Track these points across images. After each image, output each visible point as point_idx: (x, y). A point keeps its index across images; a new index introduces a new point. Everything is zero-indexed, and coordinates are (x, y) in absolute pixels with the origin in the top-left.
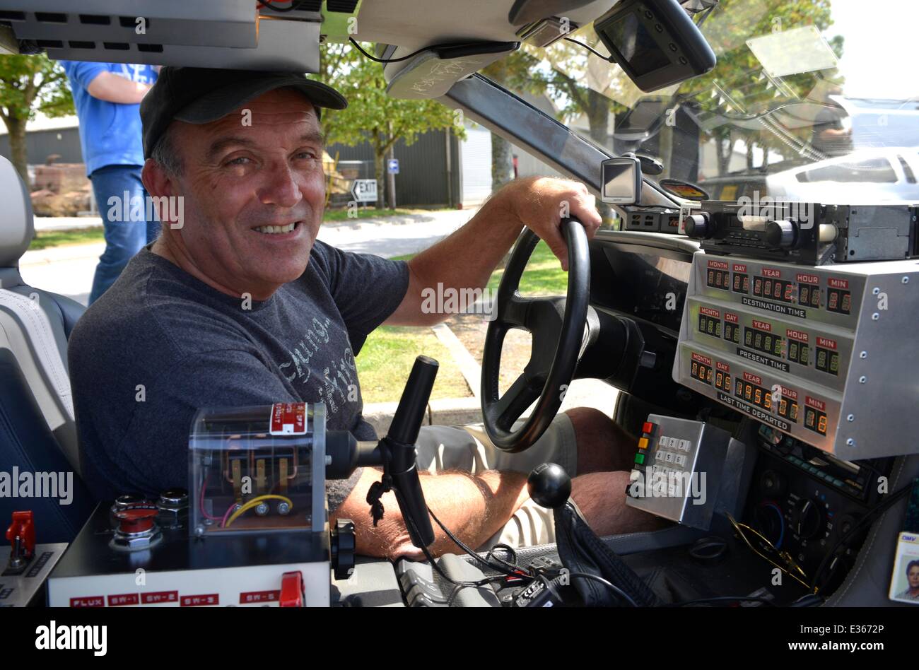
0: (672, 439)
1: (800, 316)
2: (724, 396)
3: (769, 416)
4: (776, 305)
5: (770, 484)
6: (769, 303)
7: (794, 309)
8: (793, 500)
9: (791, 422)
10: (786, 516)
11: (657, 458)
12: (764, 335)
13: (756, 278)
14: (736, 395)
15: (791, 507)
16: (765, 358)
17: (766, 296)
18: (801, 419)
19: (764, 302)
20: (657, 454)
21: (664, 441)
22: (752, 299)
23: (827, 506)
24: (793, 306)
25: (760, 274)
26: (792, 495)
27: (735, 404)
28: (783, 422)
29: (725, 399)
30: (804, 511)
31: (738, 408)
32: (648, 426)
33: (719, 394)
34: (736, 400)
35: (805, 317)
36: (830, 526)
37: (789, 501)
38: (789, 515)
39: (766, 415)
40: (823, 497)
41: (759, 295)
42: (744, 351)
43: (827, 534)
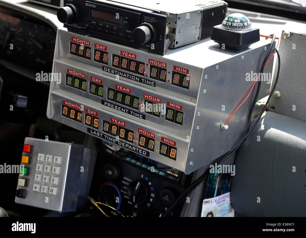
0: (47, 156)
1: (151, 85)
2: (93, 131)
3: (132, 146)
4: (131, 75)
5: (110, 173)
6: (126, 74)
7: (147, 80)
8: (126, 181)
9: (149, 151)
10: (122, 191)
11: (37, 169)
12: (124, 95)
13: (114, 56)
14: (104, 131)
15: (125, 185)
16: (126, 109)
17: (122, 68)
18: (157, 150)
19: (121, 72)
20: (37, 167)
21: (41, 157)
22: (111, 69)
23: (150, 184)
24: (146, 78)
25: (119, 54)
26: (125, 178)
27: (103, 136)
28: (143, 150)
29: (95, 133)
30: (136, 188)
31: (106, 139)
32: (28, 148)
33: (89, 130)
34: (104, 135)
35: (155, 86)
36: (153, 195)
37: (123, 182)
38: (124, 190)
39: (129, 145)
40: (147, 179)
41: (118, 67)
42: (108, 102)
43: (151, 200)
